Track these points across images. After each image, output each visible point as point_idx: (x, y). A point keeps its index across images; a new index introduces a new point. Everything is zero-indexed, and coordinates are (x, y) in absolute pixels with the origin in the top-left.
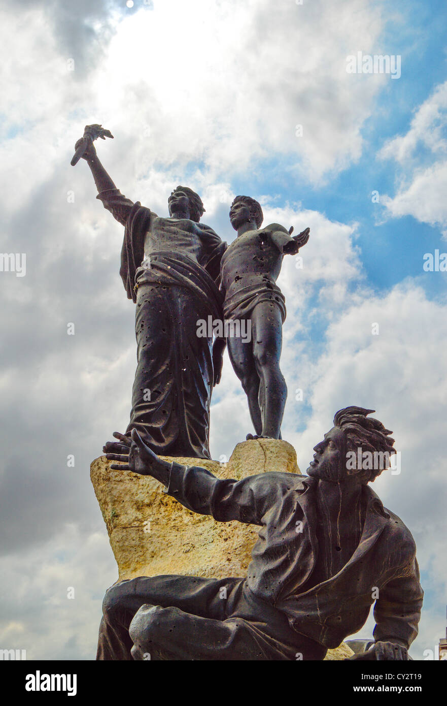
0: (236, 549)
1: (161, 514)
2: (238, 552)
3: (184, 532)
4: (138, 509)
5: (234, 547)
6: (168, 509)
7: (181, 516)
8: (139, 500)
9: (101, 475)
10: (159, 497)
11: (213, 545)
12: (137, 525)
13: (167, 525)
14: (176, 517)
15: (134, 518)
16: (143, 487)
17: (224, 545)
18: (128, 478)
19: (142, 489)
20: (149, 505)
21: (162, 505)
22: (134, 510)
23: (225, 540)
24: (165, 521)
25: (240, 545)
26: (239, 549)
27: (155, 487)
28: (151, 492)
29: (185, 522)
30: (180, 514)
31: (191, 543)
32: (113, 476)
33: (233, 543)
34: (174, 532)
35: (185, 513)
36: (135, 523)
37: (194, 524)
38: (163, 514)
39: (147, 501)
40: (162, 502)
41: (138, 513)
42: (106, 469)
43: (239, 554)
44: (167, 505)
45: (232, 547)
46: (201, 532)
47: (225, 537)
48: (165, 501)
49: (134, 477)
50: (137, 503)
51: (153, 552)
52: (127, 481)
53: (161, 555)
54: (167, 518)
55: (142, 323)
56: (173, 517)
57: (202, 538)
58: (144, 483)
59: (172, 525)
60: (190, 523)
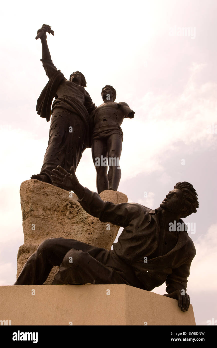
0: (94, 239)
1: (55, 215)
2: (94, 241)
3: (65, 226)
4: (44, 210)
5: (93, 238)
6: (59, 214)
7: (64, 219)
8: (46, 206)
9: (29, 188)
10: (56, 207)
11: (81, 235)
12: (43, 217)
13: (57, 221)
14: (62, 219)
15: (41, 213)
16: (48, 200)
17: (88, 236)
18: (43, 193)
19: (48, 201)
20: (49, 209)
21: (56, 212)
22: (42, 210)
23: (89, 234)
24: (56, 219)
25: (97, 238)
26: (96, 239)
27: (55, 202)
28: (52, 203)
29: (67, 222)
30: (64, 217)
31: (69, 232)
32: (36, 190)
33: (93, 236)
34: (60, 225)
35: (67, 218)
36: (42, 216)
37: (71, 224)
38: (56, 216)
39: (49, 207)
40: (56, 210)
41: (44, 212)
42: (33, 186)
43: (95, 242)
44: (58, 212)
45: (92, 238)
46: (74, 228)
47: (89, 233)
48: (57, 210)
49: (46, 194)
50: (44, 207)
51: (48, 232)
52: (42, 195)
53: (52, 235)
54: (58, 218)
55: (56, 125)
56: (61, 218)
57: (75, 231)
58: (50, 198)
59: (60, 222)
60: (69, 223)
